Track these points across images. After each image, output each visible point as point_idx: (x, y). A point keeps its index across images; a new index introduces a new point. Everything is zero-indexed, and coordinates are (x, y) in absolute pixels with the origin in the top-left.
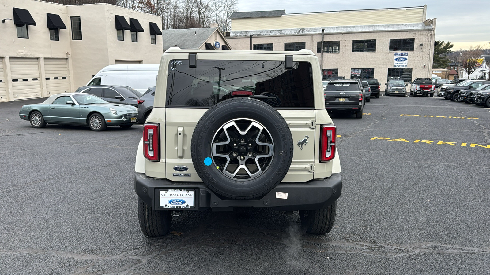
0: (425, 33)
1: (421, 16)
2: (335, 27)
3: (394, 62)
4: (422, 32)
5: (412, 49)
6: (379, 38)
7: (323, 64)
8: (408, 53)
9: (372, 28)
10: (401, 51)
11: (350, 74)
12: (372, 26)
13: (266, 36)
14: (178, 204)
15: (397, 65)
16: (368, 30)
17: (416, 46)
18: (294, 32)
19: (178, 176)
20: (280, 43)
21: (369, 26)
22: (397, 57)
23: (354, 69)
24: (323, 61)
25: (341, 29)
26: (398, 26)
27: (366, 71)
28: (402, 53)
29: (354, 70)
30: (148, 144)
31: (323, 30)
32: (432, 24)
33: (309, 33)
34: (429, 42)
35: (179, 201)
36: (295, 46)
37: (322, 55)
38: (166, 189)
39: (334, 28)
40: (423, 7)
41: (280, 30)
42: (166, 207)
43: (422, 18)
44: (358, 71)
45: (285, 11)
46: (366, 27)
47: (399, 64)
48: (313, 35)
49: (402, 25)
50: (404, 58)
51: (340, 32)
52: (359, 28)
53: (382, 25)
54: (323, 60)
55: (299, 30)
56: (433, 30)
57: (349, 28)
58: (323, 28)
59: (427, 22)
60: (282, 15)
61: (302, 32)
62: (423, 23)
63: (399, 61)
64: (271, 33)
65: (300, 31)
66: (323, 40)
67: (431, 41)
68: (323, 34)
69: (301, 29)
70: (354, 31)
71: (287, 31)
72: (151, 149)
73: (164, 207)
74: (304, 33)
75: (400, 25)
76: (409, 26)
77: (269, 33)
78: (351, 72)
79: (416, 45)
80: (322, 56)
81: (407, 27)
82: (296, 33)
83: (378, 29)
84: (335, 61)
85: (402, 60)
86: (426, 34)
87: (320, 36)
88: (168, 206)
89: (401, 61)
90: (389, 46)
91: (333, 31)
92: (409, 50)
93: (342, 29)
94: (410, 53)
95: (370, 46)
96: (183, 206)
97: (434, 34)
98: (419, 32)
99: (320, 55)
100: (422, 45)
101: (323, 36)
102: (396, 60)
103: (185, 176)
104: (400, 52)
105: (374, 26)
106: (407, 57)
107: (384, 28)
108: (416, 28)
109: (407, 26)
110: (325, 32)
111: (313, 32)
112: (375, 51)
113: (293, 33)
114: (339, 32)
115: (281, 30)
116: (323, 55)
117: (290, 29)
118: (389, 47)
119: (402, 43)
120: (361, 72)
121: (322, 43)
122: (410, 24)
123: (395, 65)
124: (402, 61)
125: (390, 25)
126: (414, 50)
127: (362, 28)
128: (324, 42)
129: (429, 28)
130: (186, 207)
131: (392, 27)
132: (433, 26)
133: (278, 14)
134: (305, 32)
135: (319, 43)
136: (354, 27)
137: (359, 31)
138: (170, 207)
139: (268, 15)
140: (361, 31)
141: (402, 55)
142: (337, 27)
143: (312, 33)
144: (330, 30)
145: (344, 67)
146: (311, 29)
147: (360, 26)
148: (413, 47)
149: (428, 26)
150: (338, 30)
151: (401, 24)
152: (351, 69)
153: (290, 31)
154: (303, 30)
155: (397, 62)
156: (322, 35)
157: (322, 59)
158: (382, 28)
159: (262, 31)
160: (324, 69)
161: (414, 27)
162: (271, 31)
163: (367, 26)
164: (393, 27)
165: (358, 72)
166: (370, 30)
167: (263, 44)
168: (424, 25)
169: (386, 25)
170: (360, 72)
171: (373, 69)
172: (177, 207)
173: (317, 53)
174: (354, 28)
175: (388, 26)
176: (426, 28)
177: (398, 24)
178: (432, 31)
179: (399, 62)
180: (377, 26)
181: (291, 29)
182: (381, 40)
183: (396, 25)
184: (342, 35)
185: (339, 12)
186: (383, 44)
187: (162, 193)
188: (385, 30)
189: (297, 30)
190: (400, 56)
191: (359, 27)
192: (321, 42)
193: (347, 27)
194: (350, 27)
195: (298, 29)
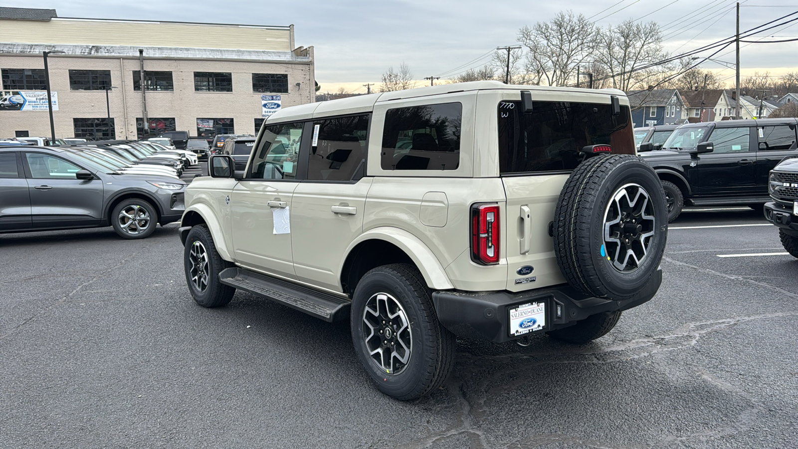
0: (300, 67)
1: (287, 40)
2: (156, 48)
3: (262, 109)
4: (296, 66)
5: (285, 90)
6: (235, 71)
7: (147, 110)
8: (281, 96)
9: (217, 53)
10: (271, 92)
11: (196, 128)
12: (218, 50)
13: (22, 55)
14: (529, 326)
15: (266, 114)
16: (212, 57)
17: (290, 86)
18: (80, 51)
19: (521, 282)
20: (61, 69)
21: (213, 50)
22: (265, 102)
23: (203, 119)
24: (147, 104)
25: (166, 51)
26: (257, 54)
27: (221, 123)
28: (272, 96)
29: (201, 121)
30: (487, 237)
31: (141, 52)
32: (308, 55)
33: (110, 54)
34: (308, 81)
35: (530, 322)
36: (91, 76)
37: (144, 94)
38: (516, 306)
39: (154, 49)
40: (289, 28)
41: (50, 46)
42: (518, 334)
43: (289, 44)
44: (208, 122)
45: (56, 11)
46: (209, 52)
47: (270, 112)
48: (123, 59)
49: (263, 52)
50: (275, 104)
51: (166, 56)
52: (197, 53)
53: (233, 51)
54: (147, 102)
55: (90, 47)
56: (312, 64)
57: (179, 52)
58: (141, 48)
59: (299, 50)
60: (52, 19)
61: (97, 51)
62: (292, 52)
63: (269, 108)
64: (32, 50)
65: (91, 49)
66: (143, 69)
67: (309, 80)
68: (141, 59)
69: (93, 47)
70: (189, 56)
71: (67, 49)
72: (490, 245)
73: (516, 335)
74: (100, 54)
75: (259, 51)
76: (273, 55)
77: (29, 50)
78: (197, 124)
79: (291, 84)
80: (145, 96)
81: (269, 56)
82: (84, 53)
83: (226, 56)
84: (167, 105)
85: (273, 106)
86: (303, 69)
87: (137, 60)
88: (519, 331)
89: (271, 108)
90: (252, 84)
91: (154, 54)
92: (281, 92)
93: (169, 51)
94: (283, 95)
95: (222, 82)
96: (535, 328)
97: (314, 70)
98: (293, 66)
99: (141, 94)
100: (298, 85)
101: (142, 62)
102: (265, 105)
103: (531, 281)
104: (269, 94)
105: (221, 51)
106: (279, 102)
107: (236, 55)
108: (283, 58)
109: (269, 54)
110: (144, 54)
111: (118, 54)
112: (231, 91)
113: (78, 52)
114: (164, 56)
115: (52, 45)
116: (146, 94)
117: (71, 46)
118: (252, 86)
119: (270, 81)
120: (214, 124)
121: (142, 74)
122: (273, 52)
123: (264, 113)
124: (273, 108)
125: (244, 51)
126: (289, 92)
127: (201, 53)
128: (145, 71)
129: (304, 60)
130: (538, 329)
131: (248, 55)
132: (311, 58)
133: (44, 16)
134: (103, 53)
135: (136, 74)
136: (187, 50)
137: (198, 57)
138: (522, 333)
139: (20, 16)
140: (200, 57)
141: (272, 100)
142: (159, 48)
143: (116, 54)
144: (148, 53)
145: (184, 116)
146: (112, 47)
147: (198, 49)
148: (286, 88)
149: (302, 57)
150: (161, 53)
151: (262, 50)
152: (197, 119)
153: (71, 49)
154: (97, 49)
155: (266, 110)
156: (139, 59)
157: (145, 100)
158: (233, 56)
159: (12, 45)
160: (150, 118)
161: (280, 56)
162: (31, 46)
163: (209, 50)
164: (250, 55)
165: (208, 124)
166: (216, 57)
167: (24, 69)
168: (294, 56)
169: (238, 51)
170: (212, 124)
171: (232, 120)
172: (529, 330)
173: (134, 90)
174: (189, 52)
175: (243, 52)
176: (299, 60)
177: (256, 50)
178: (310, 64)
179: (269, 110)
180: (224, 50)
181: (74, 46)
182: (239, 74)
183: (254, 51)
184: (174, 61)
185: (159, 23)
186: (242, 81)
187: (512, 312)
188: (239, 58)
189: (85, 48)
190: (270, 100)
191: (197, 51)
192: (140, 71)
193: (176, 49)
194: (181, 49)
195: (87, 46)
